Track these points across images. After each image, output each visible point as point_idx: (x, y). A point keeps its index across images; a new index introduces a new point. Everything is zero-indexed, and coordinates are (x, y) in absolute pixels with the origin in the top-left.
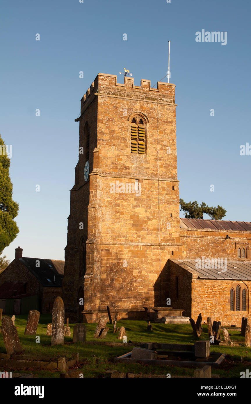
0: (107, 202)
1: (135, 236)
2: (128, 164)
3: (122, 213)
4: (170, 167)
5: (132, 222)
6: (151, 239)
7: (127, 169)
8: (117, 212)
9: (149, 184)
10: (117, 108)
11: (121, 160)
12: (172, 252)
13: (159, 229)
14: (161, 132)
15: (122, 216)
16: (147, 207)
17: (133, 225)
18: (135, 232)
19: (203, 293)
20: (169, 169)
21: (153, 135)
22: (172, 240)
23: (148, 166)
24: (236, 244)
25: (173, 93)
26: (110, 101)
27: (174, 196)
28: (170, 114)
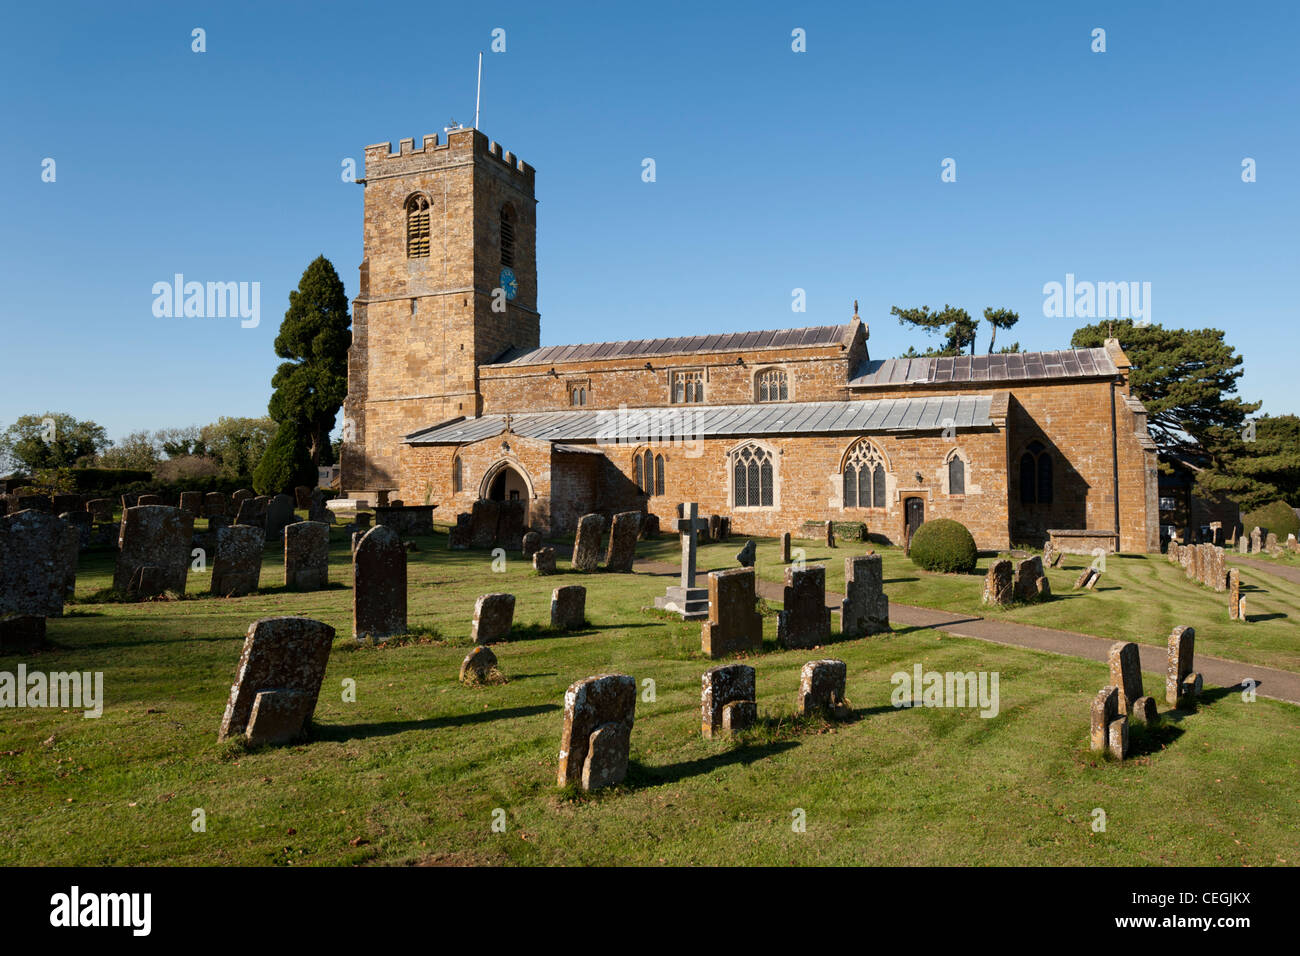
1: (411, 385)
2: (404, 277)
3: (394, 353)
4: (463, 270)
5: (406, 365)
6: (432, 389)
7: (401, 285)
8: (387, 353)
9: (429, 303)
10: (389, 193)
12: (461, 405)
13: (445, 371)
15: (394, 357)
17: (408, 369)
18: (411, 379)
21: (439, 222)
22: (463, 386)
23: (431, 274)
24: (568, 382)
25: (471, 144)
26: (380, 185)
27: (467, 316)
28: (465, 181)
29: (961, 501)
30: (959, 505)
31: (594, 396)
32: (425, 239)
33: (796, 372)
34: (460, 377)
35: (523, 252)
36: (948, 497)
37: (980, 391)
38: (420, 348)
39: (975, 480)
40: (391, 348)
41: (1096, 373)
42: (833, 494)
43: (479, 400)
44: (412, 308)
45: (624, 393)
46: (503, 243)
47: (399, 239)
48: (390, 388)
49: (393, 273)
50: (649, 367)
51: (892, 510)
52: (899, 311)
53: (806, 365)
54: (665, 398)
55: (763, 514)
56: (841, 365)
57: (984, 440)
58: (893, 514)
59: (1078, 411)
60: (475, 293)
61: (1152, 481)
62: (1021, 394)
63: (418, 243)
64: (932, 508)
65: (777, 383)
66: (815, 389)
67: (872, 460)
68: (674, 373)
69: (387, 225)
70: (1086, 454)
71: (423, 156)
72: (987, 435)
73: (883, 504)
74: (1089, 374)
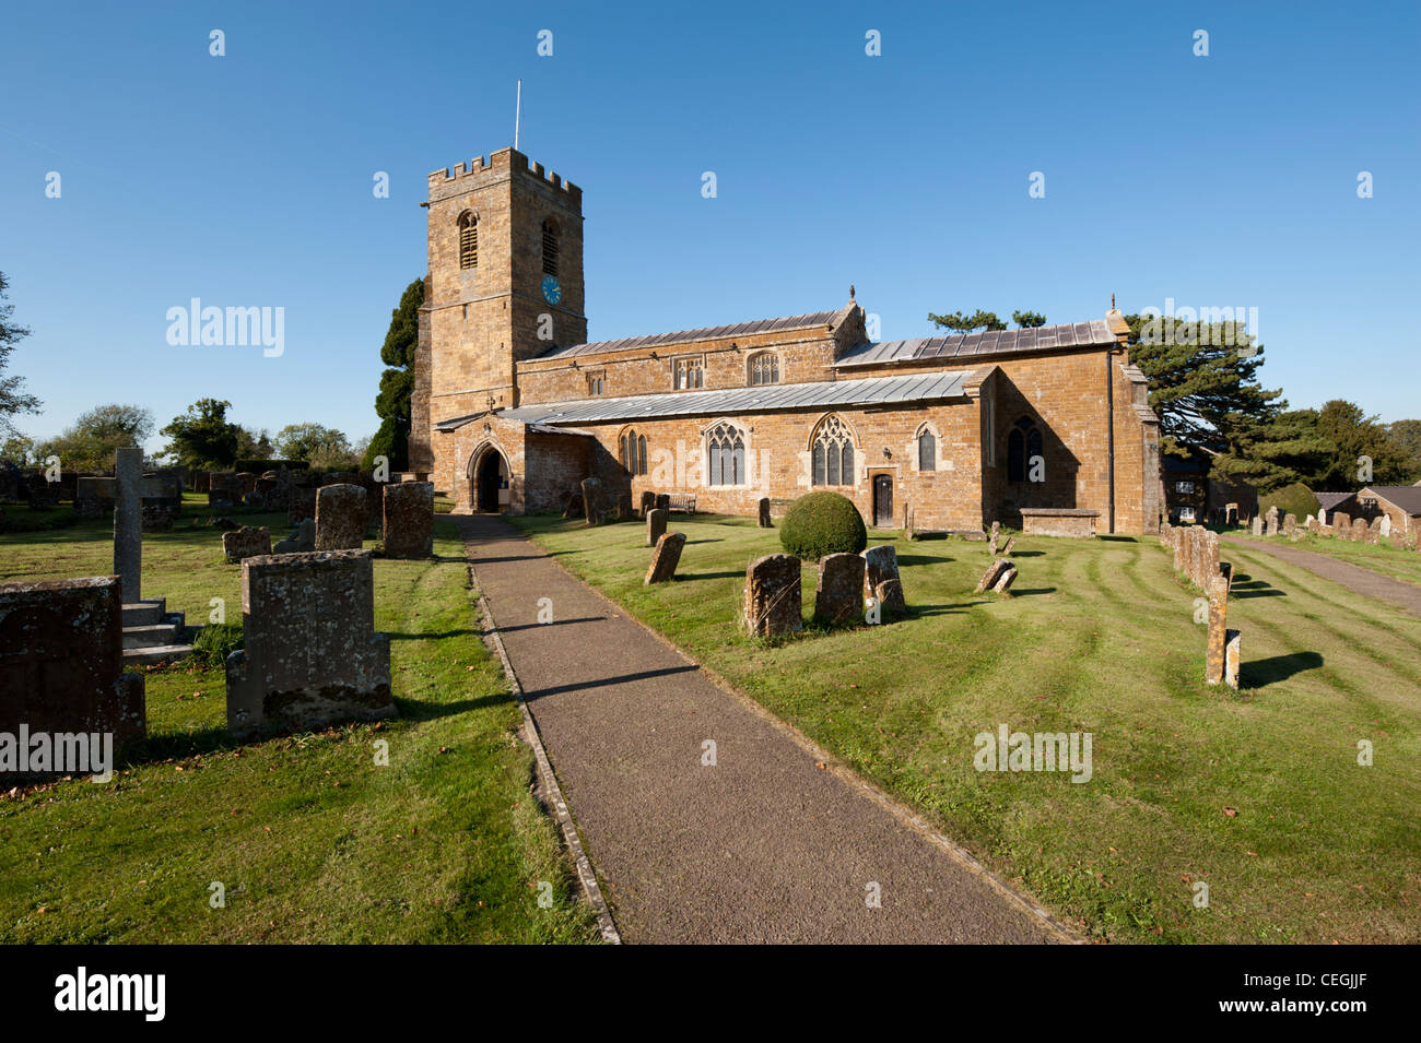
1: (464, 381)
3: (451, 354)
4: (503, 276)
5: (460, 364)
6: (479, 384)
7: (457, 293)
8: (446, 353)
9: (477, 308)
10: (447, 212)
12: (501, 397)
13: (489, 368)
15: (451, 357)
17: (461, 367)
20: (502, 280)
21: (484, 235)
22: (503, 380)
23: (479, 282)
24: (587, 373)
25: (509, 162)
26: (439, 207)
27: (506, 318)
28: (503, 196)
29: (931, 478)
30: (929, 482)
31: (609, 385)
32: (474, 252)
33: (785, 354)
34: (501, 373)
35: (568, 263)
36: (918, 474)
37: (967, 367)
38: (470, 348)
39: (946, 456)
40: (448, 349)
41: (1091, 342)
42: (802, 472)
43: (516, 393)
44: (465, 313)
45: (634, 381)
46: (545, 253)
47: (454, 253)
48: (448, 385)
49: (449, 283)
50: (654, 356)
51: (860, 488)
52: (935, 317)
53: (794, 347)
54: (669, 385)
55: (736, 492)
56: (829, 346)
57: (956, 412)
58: (861, 492)
59: (1071, 384)
60: (513, 297)
61: (1151, 457)
62: (1009, 368)
63: (469, 255)
64: (901, 486)
65: (769, 366)
66: (803, 370)
67: (841, 436)
68: (676, 360)
69: (445, 242)
70: (1078, 429)
71: (472, 177)
72: (960, 407)
73: (851, 482)
74: (1084, 342)
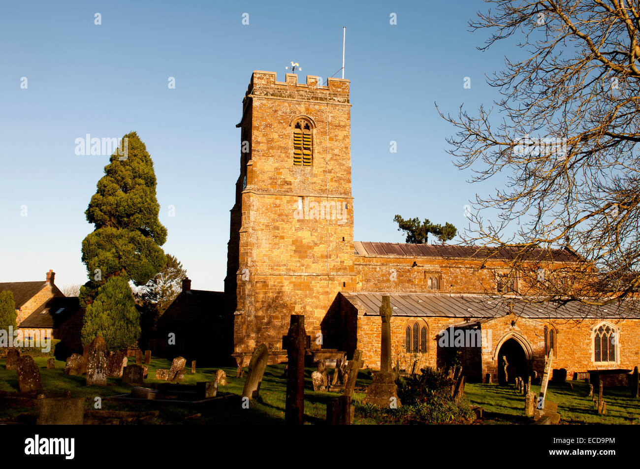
0: (263, 225)
1: (298, 265)
2: (289, 178)
3: (282, 238)
4: (342, 181)
5: (294, 248)
6: (317, 268)
7: (288, 184)
8: (276, 237)
10: (276, 111)
11: (281, 173)
12: (344, 283)
13: (328, 257)
14: (331, 139)
15: (281, 241)
16: (313, 230)
17: (295, 251)
18: (298, 260)
19: (371, 332)
20: (342, 183)
21: (321, 142)
22: (344, 269)
23: (315, 179)
24: (426, 272)
25: (347, 91)
31: (445, 284)
32: (310, 153)
34: (342, 262)
38: (306, 236)
45: (466, 283)
47: (287, 149)
50: (483, 267)
54: (493, 289)
69: (276, 136)
